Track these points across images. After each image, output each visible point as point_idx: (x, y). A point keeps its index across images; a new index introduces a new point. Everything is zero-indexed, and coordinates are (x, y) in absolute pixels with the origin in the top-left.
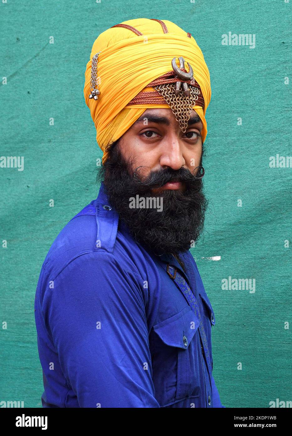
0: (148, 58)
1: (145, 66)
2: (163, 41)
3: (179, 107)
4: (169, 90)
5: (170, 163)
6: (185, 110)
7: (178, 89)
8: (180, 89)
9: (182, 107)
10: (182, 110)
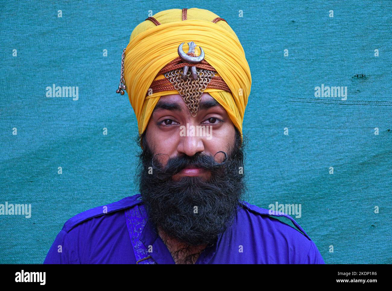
0: (160, 47)
1: (157, 55)
2: (178, 29)
3: (188, 92)
4: (177, 76)
5: (183, 149)
6: (194, 94)
7: (185, 73)
8: (188, 73)
9: (191, 91)
10: (191, 95)
